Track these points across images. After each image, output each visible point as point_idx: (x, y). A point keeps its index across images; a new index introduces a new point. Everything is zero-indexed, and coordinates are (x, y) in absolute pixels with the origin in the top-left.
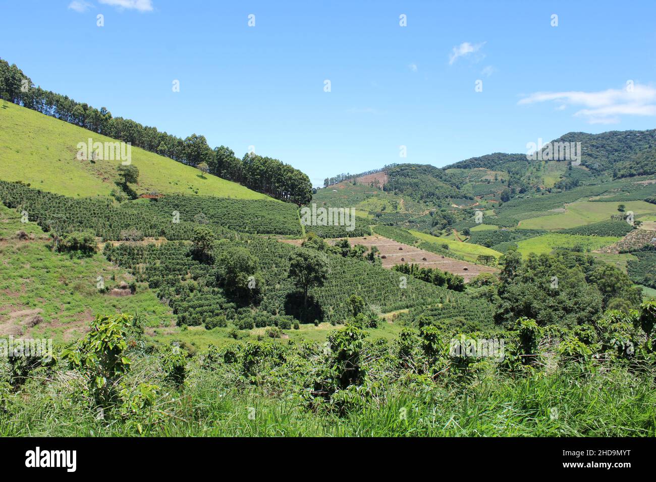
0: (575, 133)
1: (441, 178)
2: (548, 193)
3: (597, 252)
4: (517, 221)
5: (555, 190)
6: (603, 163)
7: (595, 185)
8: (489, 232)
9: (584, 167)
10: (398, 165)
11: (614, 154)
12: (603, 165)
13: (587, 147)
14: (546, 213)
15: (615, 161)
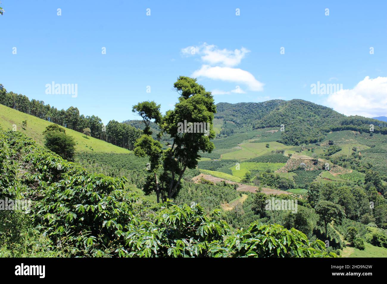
0: (223, 103)
1: (156, 129)
2: (219, 137)
3: (277, 172)
4: (219, 155)
5: (222, 135)
6: (241, 120)
7: (244, 132)
8: (207, 161)
9: (232, 122)
10: (131, 121)
11: (245, 115)
12: (241, 121)
13: (231, 111)
14: (231, 149)
15: (247, 119)
